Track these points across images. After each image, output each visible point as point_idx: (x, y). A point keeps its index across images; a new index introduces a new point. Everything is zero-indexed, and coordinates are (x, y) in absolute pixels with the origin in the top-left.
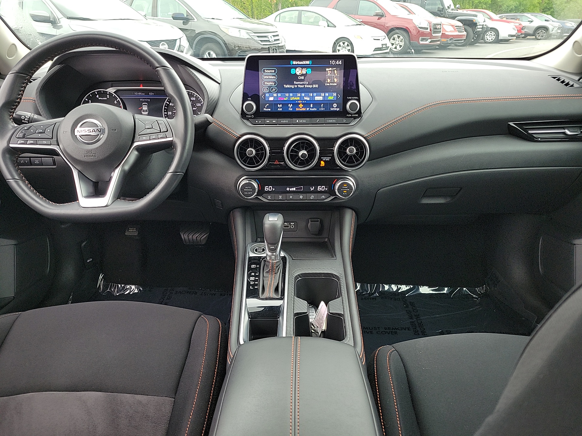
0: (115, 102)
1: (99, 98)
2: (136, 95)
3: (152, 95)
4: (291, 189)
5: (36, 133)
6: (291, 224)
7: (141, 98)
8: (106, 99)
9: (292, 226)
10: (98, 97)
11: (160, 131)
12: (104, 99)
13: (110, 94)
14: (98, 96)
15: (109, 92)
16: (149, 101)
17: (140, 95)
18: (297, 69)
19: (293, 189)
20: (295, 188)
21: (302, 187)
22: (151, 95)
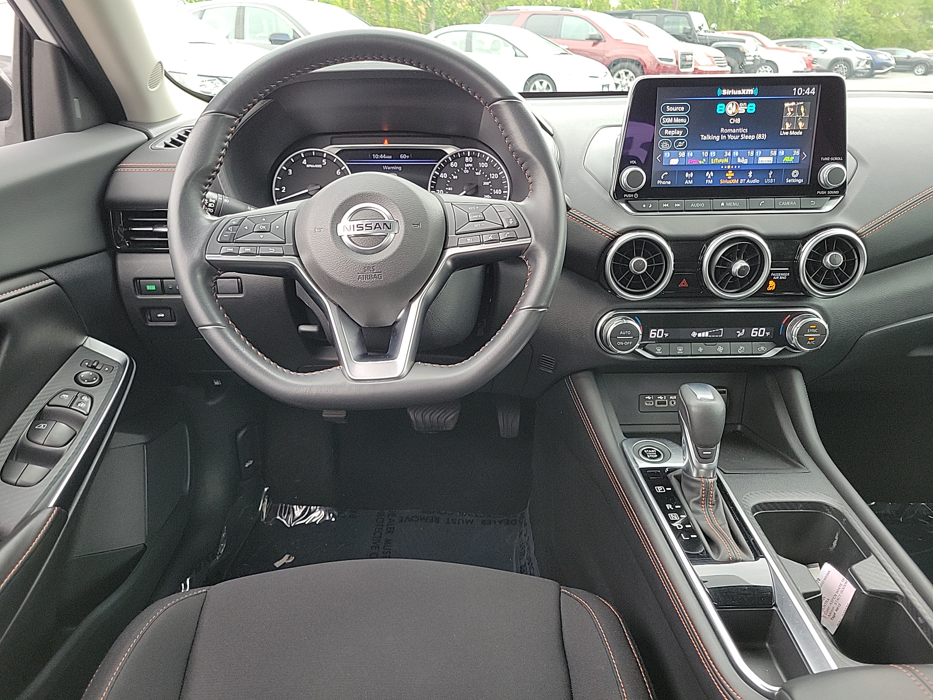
0: (338, 172)
1: (308, 166)
2: (375, 159)
3: (406, 159)
4: (699, 335)
5: (253, 232)
6: (671, 397)
7: (384, 165)
8: (320, 166)
9: (673, 403)
10: (305, 163)
11: (503, 225)
12: (316, 166)
13: (329, 158)
14: (305, 160)
15: (327, 154)
16: (400, 170)
17: (383, 159)
18: (730, 105)
19: (703, 333)
20: (707, 333)
21: (722, 329)
22: (403, 159)
